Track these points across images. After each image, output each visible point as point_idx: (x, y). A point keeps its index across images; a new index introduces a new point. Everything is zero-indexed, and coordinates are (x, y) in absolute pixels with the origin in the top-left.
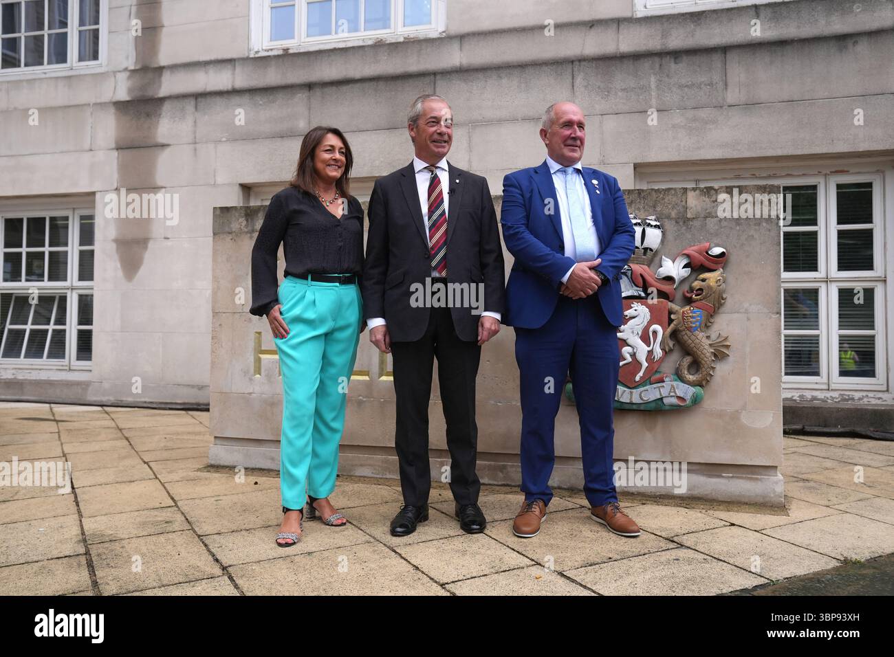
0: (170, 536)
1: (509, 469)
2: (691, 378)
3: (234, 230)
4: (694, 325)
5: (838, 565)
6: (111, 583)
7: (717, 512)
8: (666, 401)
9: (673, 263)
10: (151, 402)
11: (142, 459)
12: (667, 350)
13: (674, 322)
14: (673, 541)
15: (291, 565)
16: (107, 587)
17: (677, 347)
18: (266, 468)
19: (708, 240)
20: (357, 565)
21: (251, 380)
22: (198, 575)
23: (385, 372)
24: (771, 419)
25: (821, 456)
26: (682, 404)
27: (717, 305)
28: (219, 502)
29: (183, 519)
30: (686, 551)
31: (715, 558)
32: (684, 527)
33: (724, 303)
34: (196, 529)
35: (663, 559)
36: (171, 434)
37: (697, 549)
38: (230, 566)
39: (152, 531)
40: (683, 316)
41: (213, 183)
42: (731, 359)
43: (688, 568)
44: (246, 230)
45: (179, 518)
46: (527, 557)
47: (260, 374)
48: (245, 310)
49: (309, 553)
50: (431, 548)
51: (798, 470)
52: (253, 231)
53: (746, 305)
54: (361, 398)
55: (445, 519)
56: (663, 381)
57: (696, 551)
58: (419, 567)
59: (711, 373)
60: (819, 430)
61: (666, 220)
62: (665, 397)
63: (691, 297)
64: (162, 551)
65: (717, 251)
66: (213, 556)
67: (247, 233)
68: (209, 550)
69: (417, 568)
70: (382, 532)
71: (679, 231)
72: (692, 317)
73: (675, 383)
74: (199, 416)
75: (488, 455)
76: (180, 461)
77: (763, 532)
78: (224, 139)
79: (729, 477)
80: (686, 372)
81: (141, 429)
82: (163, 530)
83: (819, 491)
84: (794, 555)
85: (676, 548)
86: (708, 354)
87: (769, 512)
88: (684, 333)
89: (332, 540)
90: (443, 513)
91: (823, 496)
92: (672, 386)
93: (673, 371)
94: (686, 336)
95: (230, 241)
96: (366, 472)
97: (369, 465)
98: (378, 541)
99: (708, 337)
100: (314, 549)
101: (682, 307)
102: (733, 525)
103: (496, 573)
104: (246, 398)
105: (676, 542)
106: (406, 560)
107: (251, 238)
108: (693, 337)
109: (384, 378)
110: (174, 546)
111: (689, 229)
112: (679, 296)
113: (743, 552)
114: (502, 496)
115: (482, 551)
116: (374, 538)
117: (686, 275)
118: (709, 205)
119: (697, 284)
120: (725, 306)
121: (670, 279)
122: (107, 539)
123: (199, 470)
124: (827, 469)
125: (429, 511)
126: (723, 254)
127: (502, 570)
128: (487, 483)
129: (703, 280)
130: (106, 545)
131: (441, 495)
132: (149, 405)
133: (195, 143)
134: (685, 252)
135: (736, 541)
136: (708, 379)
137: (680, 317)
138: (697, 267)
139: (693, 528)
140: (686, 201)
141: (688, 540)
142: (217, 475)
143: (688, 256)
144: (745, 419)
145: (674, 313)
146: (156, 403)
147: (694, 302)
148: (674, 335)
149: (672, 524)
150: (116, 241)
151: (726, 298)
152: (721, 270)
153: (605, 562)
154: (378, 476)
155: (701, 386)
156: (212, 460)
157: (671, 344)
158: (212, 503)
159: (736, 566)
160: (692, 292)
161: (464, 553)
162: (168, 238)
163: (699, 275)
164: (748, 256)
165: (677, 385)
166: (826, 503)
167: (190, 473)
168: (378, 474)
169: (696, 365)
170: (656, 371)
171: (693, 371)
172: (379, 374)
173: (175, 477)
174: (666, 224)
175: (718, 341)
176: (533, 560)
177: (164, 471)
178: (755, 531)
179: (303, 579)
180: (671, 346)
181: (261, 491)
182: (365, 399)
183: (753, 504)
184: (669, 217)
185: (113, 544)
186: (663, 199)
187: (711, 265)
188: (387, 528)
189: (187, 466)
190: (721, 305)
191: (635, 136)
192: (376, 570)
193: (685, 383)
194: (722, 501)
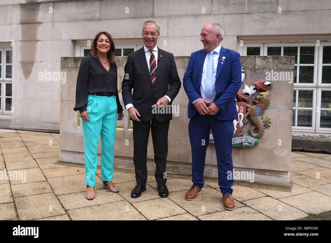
0: (45, 195)
1: (179, 168)
2: (254, 135)
3: (69, 67)
4: (256, 114)
5: (307, 216)
6: (23, 216)
7: (262, 190)
8: (244, 144)
9: (249, 87)
10: (36, 129)
11: (33, 157)
12: (245, 123)
13: (248, 112)
14: (243, 203)
15: (92, 210)
16: (22, 217)
17: (249, 122)
18: (82, 163)
19: (264, 78)
20: (117, 211)
21: (76, 128)
22: (56, 214)
23: (130, 127)
24: (286, 152)
25: (309, 162)
26: (250, 146)
27: (266, 106)
28: (64, 179)
29: (50, 187)
30: (247, 208)
31: (259, 212)
32: (248, 196)
33: (269, 105)
34: (55, 192)
35: (238, 212)
36: (44, 145)
37: (252, 207)
38: (68, 210)
39: (38, 192)
40: (252, 110)
41: (60, 39)
42: (271, 127)
43: (248, 216)
44: (74, 67)
45: (48, 186)
46: (184, 209)
47: (80, 126)
48: (73, 100)
49: (99, 205)
50: (146, 204)
51: (299, 169)
52: (77, 67)
53: (278, 106)
54: (120, 137)
55: (153, 190)
56: (243, 136)
57: (252, 208)
58: (141, 212)
59: (263, 133)
60: (310, 150)
61: (247, 69)
62: (244, 142)
63: (256, 102)
64: (42, 202)
65: (267, 83)
66: (62, 205)
67: (75, 68)
68: (60, 202)
69: (141, 213)
70: (127, 195)
71: (252, 74)
72: (256, 110)
73: (248, 137)
74: (55, 136)
75: (171, 162)
76: (48, 159)
77: (280, 200)
78: (65, 21)
79: (268, 175)
80: (252, 133)
81: (32, 142)
82: (42, 192)
83: (305, 180)
84: (291, 211)
85: (244, 207)
86: (262, 126)
87: (283, 190)
88: (252, 116)
89: (108, 199)
90: (152, 187)
91: (307, 183)
92: (247, 138)
93: (247, 131)
94: (253, 118)
95: (68, 71)
96: (122, 167)
97: (124, 164)
98: (126, 200)
99: (262, 119)
100: (101, 203)
101: (252, 106)
102: (268, 196)
103: (172, 216)
104: (74, 135)
105: (244, 204)
106: (136, 209)
107: (76, 70)
108: (256, 119)
109: (130, 129)
110: (47, 200)
111: (256, 73)
112: (251, 101)
113: (270, 209)
114: (176, 180)
115: (167, 206)
116: (124, 199)
117: (254, 93)
118: (265, 64)
119: (258, 97)
120: (270, 105)
121: (247, 94)
122: (21, 196)
123: (55, 163)
124: (310, 169)
125: (147, 186)
126: (270, 85)
127: (174, 215)
128: (170, 173)
129: (261, 95)
130: (21, 198)
131: (151, 179)
132: (35, 130)
133: (53, 22)
134: (254, 83)
135: (268, 204)
136: (261, 135)
137: (251, 110)
138: (259, 89)
139: (252, 197)
140: (256, 62)
141: (249, 203)
142: (62, 166)
143: (255, 85)
144: (275, 152)
145: (249, 108)
146: (37, 129)
147: (257, 104)
148: (248, 117)
149: (244, 195)
150: (21, 62)
151: (270, 103)
152: (269, 91)
153: (215, 213)
154: (127, 169)
155: (258, 138)
156: (60, 159)
157: (247, 121)
158: (61, 180)
159: (266, 216)
160: (256, 100)
161: (159, 206)
162: (42, 62)
163: (260, 93)
164: (280, 86)
165: (249, 138)
166: (307, 186)
167: (52, 165)
168: (127, 168)
169: (257, 130)
170: (240, 132)
171: (255, 132)
172: (128, 128)
173: (46, 166)
174: (247, 71)
175: (266, 120)
176: (186, 211)
177: (42, 164)
178: (277, 199)
179: (96, 217)
180: (247, 122)
181: (80, 174)
182: (122, 138)
183: (277, 186)
184: (248, 68)
185: (23, 198)
186: (246, 60)
187: (265, 89)
188: (130, 194)
189: (51, 161)
190: (268, 105)
191: (238, 24)
192: (124, 213)
193: (252, 137)
194: (265, 185)
